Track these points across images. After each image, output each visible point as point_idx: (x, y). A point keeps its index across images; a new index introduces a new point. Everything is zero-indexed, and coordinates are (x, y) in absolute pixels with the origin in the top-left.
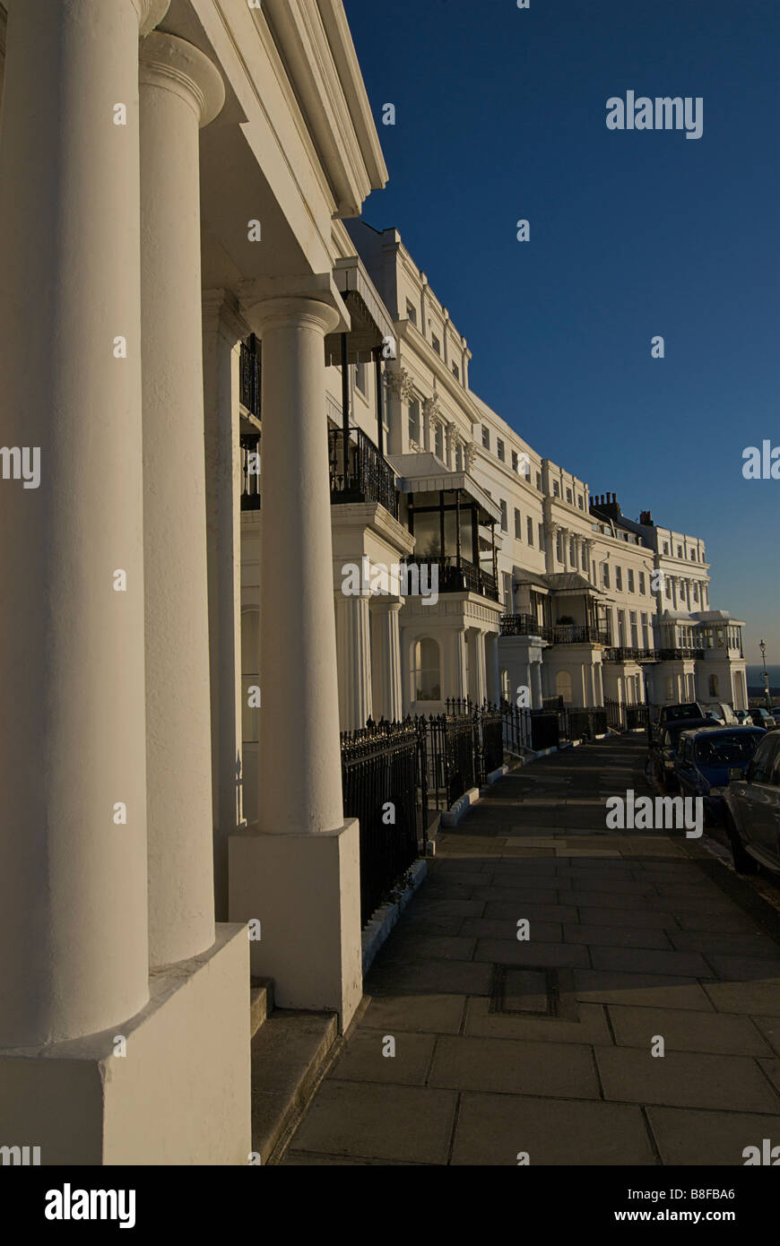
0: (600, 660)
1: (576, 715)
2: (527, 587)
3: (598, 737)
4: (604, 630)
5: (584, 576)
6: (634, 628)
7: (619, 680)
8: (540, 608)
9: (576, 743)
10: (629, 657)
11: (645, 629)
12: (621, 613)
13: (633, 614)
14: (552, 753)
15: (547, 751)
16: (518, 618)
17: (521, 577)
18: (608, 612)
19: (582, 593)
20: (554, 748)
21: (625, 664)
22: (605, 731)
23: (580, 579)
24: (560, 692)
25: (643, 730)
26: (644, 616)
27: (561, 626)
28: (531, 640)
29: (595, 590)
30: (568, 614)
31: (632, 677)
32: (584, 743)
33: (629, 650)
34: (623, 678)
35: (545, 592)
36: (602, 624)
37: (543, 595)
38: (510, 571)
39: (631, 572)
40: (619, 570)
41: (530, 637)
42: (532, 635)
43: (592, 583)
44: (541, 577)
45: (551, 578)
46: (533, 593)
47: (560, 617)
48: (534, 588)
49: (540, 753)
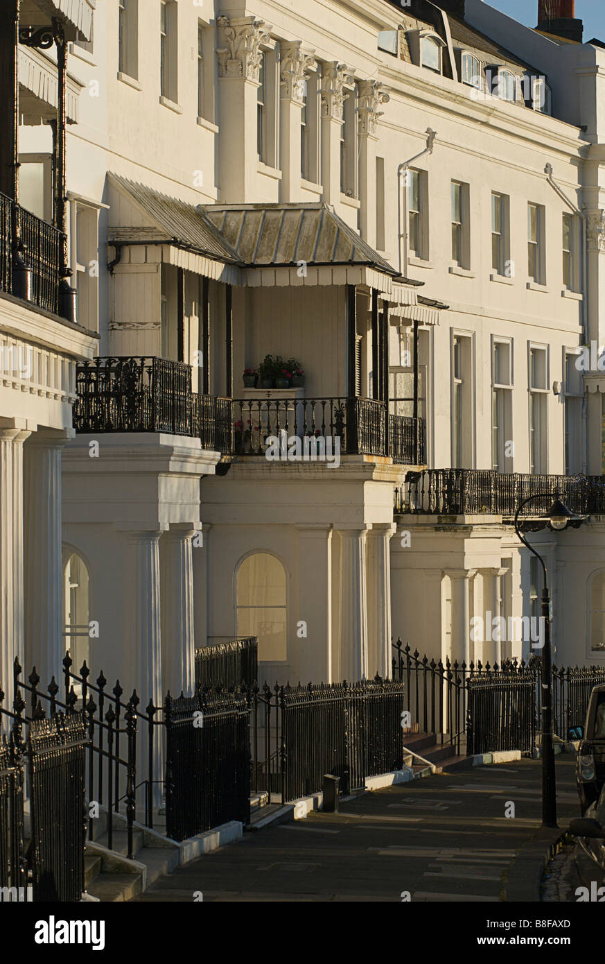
0: (388, 517)
1: (306, 710)
2: (154, 253)
3: (378, 782)
4: (401, 410)
5: (346, 212)
6: (502, 399)
7: (446, 585)
8: (192, 325)
9: (302, 808)
10: (483, 504)
11: (538, 401)
12: (461, 346)
13: (500, 351)
14: (225, 845)
15: (212, 840)
16: (127, 369)
17: (133, 216)
18: (419, 340)
19: (340, 277)
20: (234, 828)
21: (468, 529)
22: (396, 764)
23: (330, 227)
24: (248, 626)
25: (514, 755)
26: (537, 357)
27: (260, 394)
28: (169, 450)
29: (385, 270)
30: (286, 350)
31: (489, 574)
32: (328, 807)
33: (483, 480)
34: (460, 576)
35: (214, 270)
36: (400, 385)
37: (205, 281)
38: (94, 194)
39: (502, 202)
40: (462, 192)
41: (165, 439)
42: (174, 431)
43: (371, 241)
44: (199, 215)
45: (234, 221)
46: (174, 278)
47: (260, 360)
48: (178, 258)
49: (190, 849)
